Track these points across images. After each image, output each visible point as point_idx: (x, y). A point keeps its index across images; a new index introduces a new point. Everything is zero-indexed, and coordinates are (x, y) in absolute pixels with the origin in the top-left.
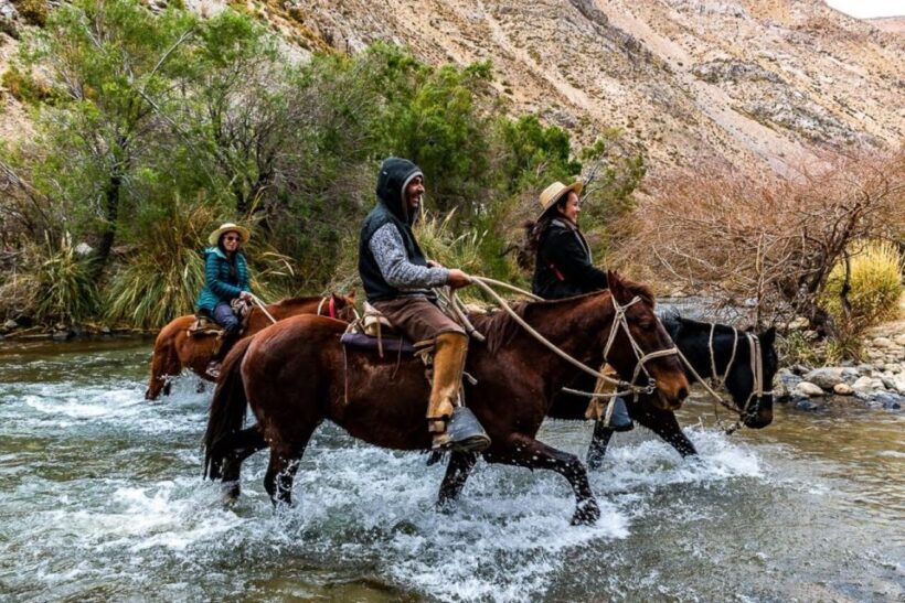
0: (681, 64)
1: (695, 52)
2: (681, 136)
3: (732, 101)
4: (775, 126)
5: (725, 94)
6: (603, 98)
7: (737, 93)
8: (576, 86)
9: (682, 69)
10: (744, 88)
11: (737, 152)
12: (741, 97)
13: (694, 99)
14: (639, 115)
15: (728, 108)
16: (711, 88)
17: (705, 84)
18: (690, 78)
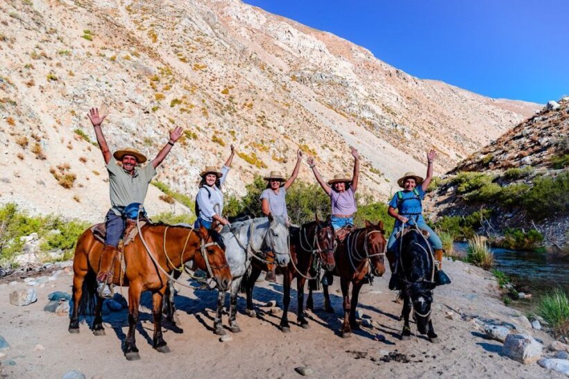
0: (281, 70)
1: (292, 64)
2: (271, 106)
3: (316, 95)
4: (346, 115)
5: (312, 91)
6: (206, 71)
7: (320, 91)
8: (183, 60)
9: (282, 73)
10: (325, 88)
11: (319, 128)
12: (323, 94)
13: (289, 92)
14: (235, 86)
15: (313, 100)
16: (302, 87)
17: (298, 84)
18: (287, 79)
